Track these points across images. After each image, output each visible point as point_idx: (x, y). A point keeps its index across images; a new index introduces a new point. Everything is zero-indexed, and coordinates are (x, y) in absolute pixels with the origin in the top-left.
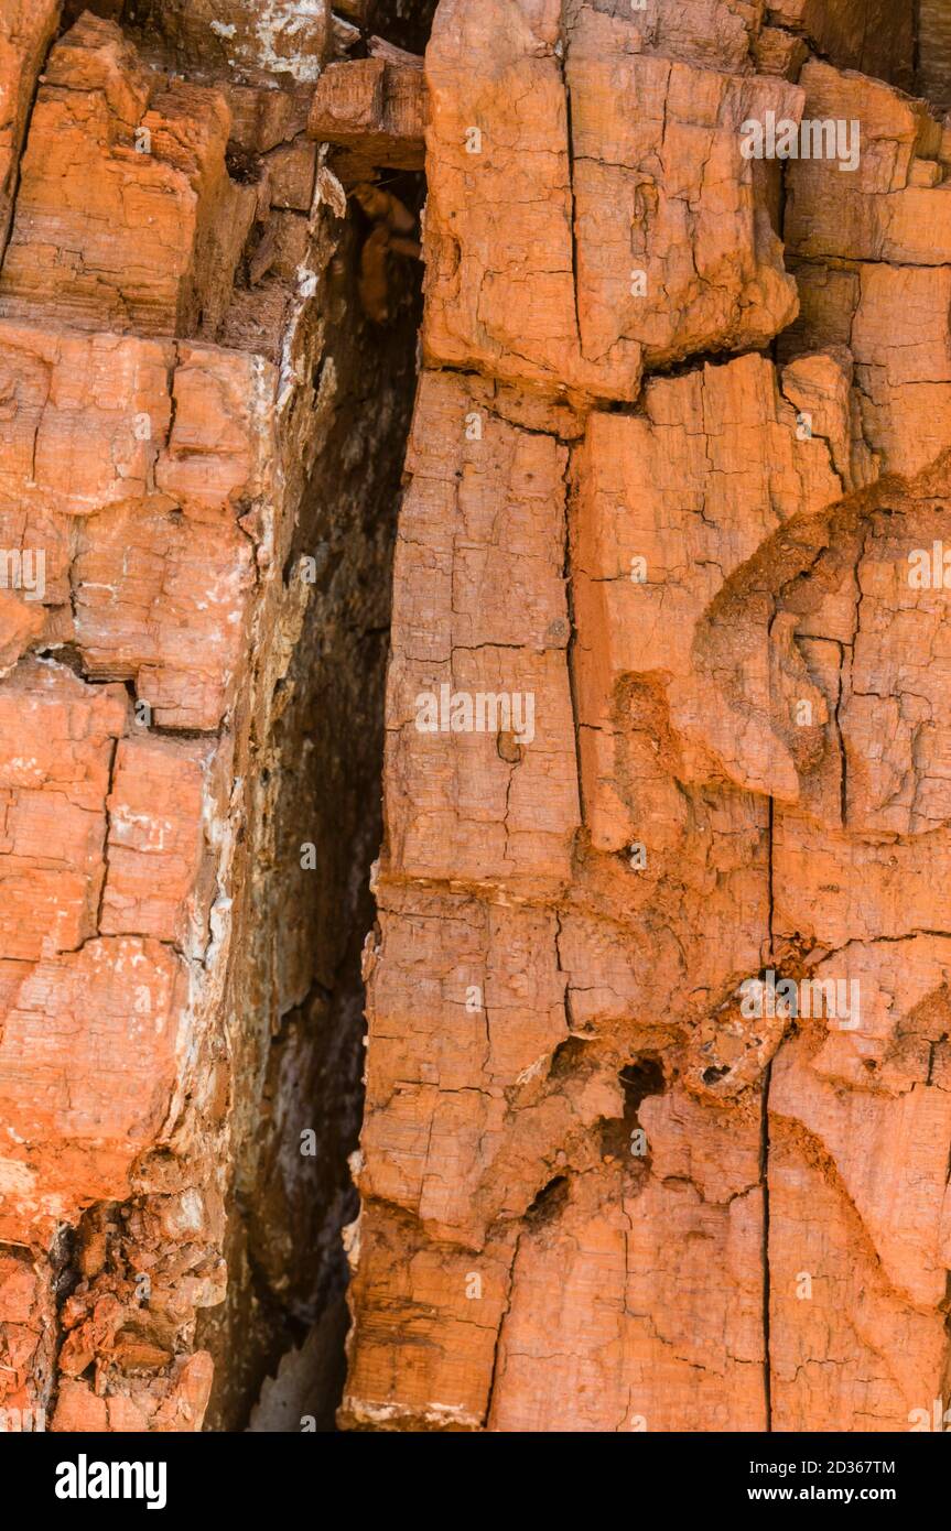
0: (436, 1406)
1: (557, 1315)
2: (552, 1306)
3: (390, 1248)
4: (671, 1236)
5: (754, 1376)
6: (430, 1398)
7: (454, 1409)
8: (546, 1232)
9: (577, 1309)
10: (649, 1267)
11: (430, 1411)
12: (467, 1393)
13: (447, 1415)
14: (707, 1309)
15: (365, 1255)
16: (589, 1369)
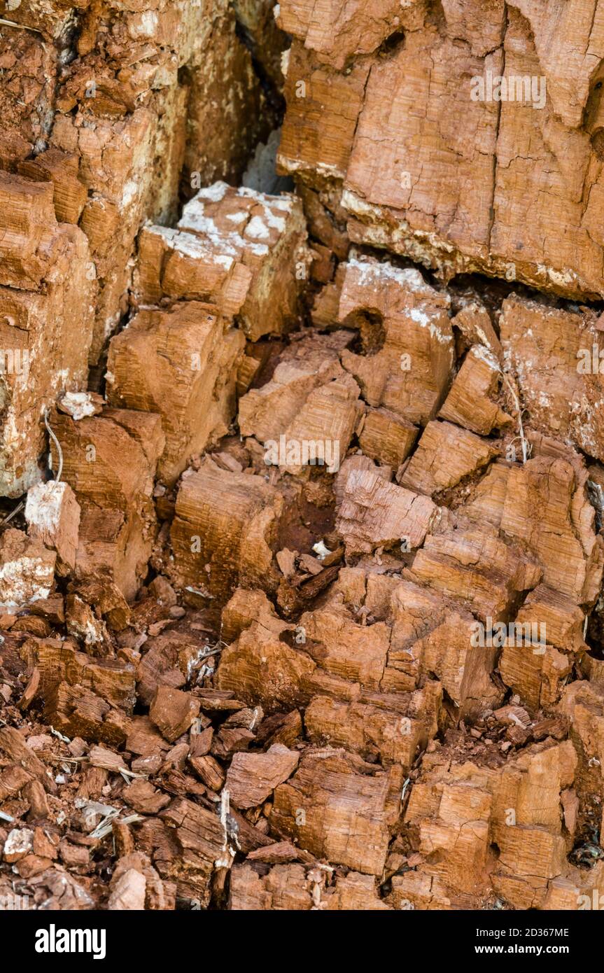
0: (321, 164)
1: (387, 116)
2: (384, 111)
3: (303, 67)
4: (454, 75)
5: (488, 162)
6: (318, 159)
7: (332, 167)
8: (388, 65)
9: (399, 115)
10: (440, 92)
11: (319, 167)
12: (338, 158)
13: (328, 171)
14: (468, 121)
15: (290, 70)
16: (402, 151)
